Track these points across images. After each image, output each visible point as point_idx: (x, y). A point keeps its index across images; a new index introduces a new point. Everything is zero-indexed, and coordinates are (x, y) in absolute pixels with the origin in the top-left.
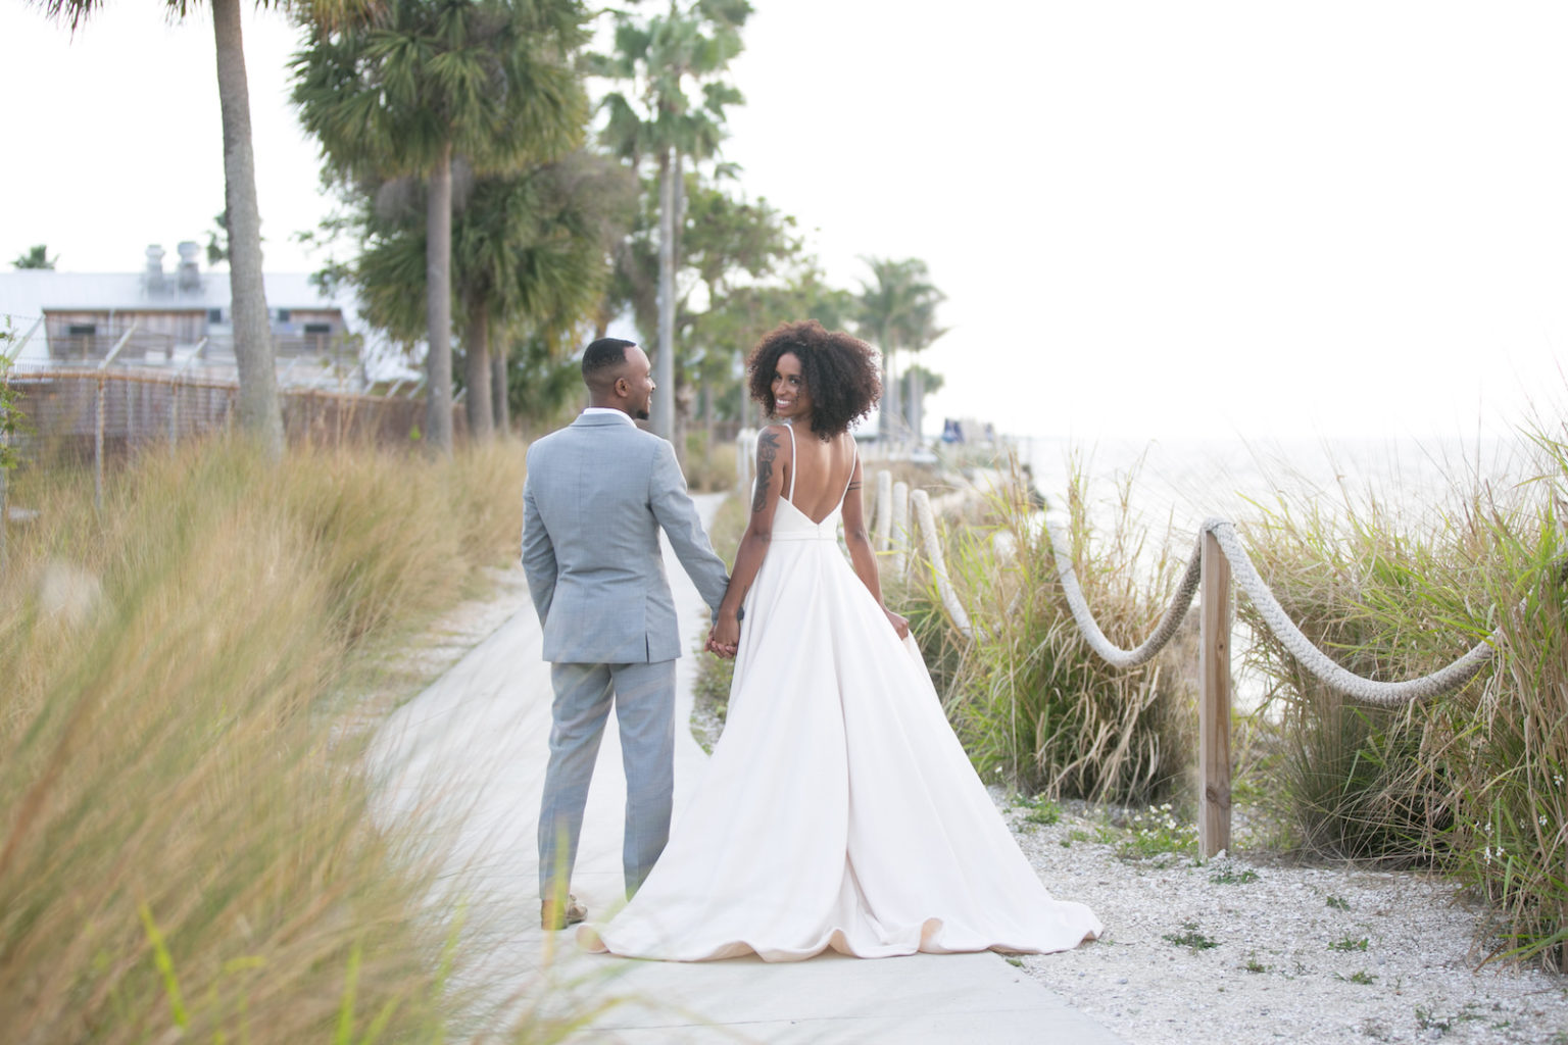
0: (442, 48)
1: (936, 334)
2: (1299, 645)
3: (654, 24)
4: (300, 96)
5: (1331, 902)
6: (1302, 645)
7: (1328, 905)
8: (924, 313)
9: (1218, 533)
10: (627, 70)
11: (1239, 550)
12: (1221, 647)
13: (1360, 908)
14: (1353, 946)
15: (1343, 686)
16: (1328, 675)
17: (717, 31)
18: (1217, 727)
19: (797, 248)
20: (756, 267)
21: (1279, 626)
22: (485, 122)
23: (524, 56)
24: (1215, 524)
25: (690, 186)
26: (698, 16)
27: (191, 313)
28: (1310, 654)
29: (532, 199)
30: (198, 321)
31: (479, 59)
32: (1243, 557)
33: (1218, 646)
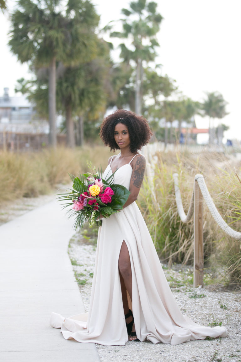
0: (51, 28)
1: (226, 114)
2: (218, 218)
3: (134, 23)
4: (11, 43)
5: (222, 307)
6: (218, 219)
7: (221, 307)
8: (222, 108)
9: (198, 180)
10: (125, 36)
11: (204, 186)
12: (200, 218)
13: (232, 309)
14: (217, 324)
15: (228, 233)
16: (225, 229)
17: (153, 25)
18: (199, 245)
19: (177, 88)
20: (167, 95)
21: (213, 212)
22: (64, 51)
23: (76, 31)
24: (198, 177)
25: (145, 71)
26: (147, 20)
27: (7, 108)
28: (220, 222)
29: (83, 74)
30: (9, 111)
31: (62, 32)
32: (205, 188)
33: (199, 218)
